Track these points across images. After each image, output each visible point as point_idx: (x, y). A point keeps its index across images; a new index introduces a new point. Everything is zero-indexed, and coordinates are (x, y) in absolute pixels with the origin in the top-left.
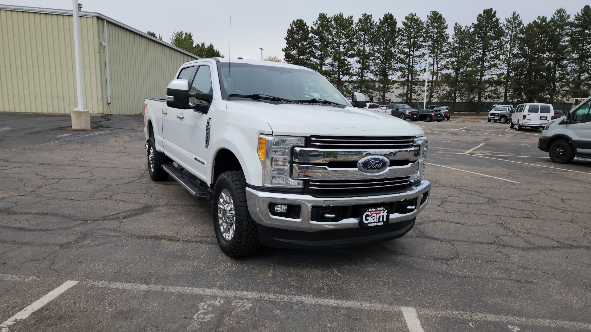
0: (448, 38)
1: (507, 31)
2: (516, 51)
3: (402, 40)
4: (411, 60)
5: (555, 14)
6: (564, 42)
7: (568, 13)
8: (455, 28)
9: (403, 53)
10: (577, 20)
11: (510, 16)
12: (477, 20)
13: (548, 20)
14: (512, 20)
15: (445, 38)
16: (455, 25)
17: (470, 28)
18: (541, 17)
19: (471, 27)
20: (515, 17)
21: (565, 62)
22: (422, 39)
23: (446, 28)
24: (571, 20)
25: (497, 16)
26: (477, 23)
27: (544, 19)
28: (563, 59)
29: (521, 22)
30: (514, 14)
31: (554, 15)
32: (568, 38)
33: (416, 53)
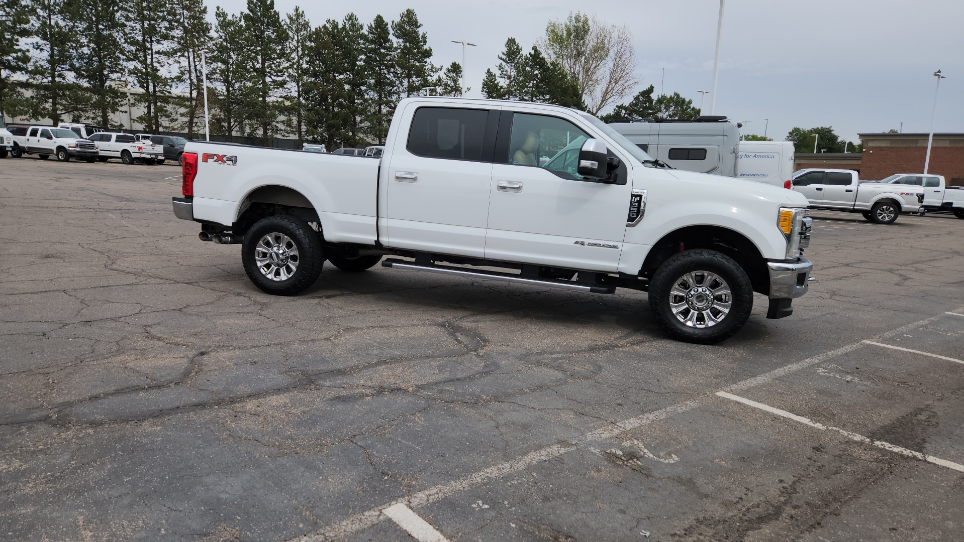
0: (208, 30)
1: (291, 34)
2: (305, 66)
3: (128, 19)
4: (149, 57)
5: (347, 20)
6: (360, 61)
7: (361, 21)
8: (218, 15)
9: (134, 43)
10: (371, 33)
11: (292, 13)
12: (248, 8)
13: (340, 26)
14: (294, 18)
15: (205, 29)
16: (216, 10)
17: (240, 20)
18: (331, 21)
19: (241, 17)
20: (299, 15)
21: (363, 88)
22: (166, 24)
23: (204, 11)
24: (365, 31)
25: (277, 8)
26: (247, 12)
27: (335, 25)
28: (363, 84)
29: (308, 23)
30: (297, 10)
31: (345, 21)
32: (363, 57)
33: (156, 47)
